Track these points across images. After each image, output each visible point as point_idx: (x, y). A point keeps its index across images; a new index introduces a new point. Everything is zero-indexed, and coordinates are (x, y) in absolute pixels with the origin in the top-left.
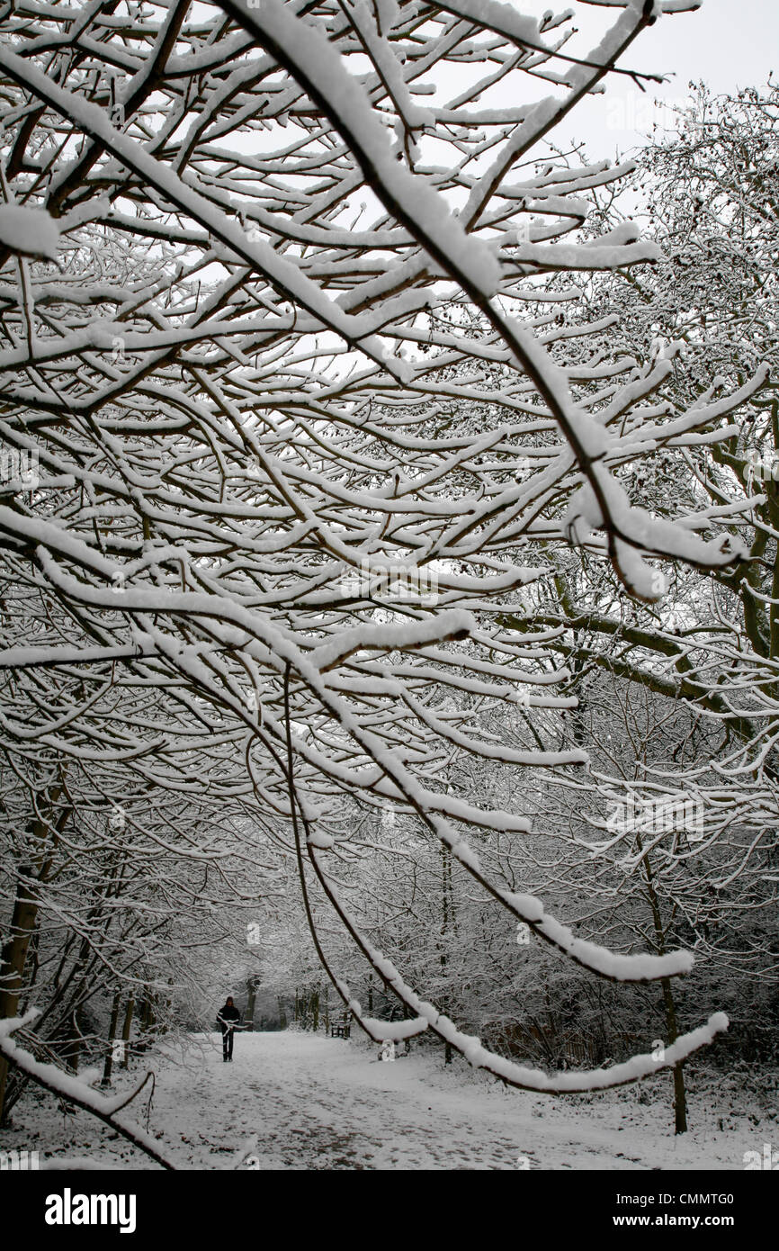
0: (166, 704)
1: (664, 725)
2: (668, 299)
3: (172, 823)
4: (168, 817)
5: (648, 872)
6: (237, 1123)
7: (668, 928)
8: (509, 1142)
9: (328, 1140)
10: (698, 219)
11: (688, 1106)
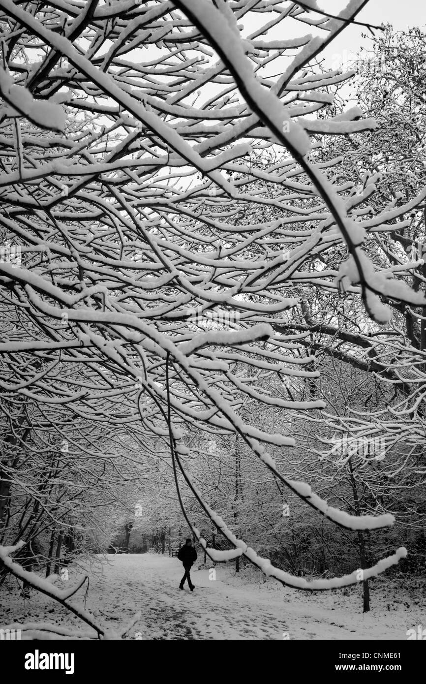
0: (85, 371)
1: (360, 386)
2: (367, 147)
3: (86, 437)
4: (84, 434)
5: (351, 468)
6: (120, 604)
7: (361, 499)
8: (271, 616)
9: (170, 614)
10: (385, 102)
11: (371, 597)
